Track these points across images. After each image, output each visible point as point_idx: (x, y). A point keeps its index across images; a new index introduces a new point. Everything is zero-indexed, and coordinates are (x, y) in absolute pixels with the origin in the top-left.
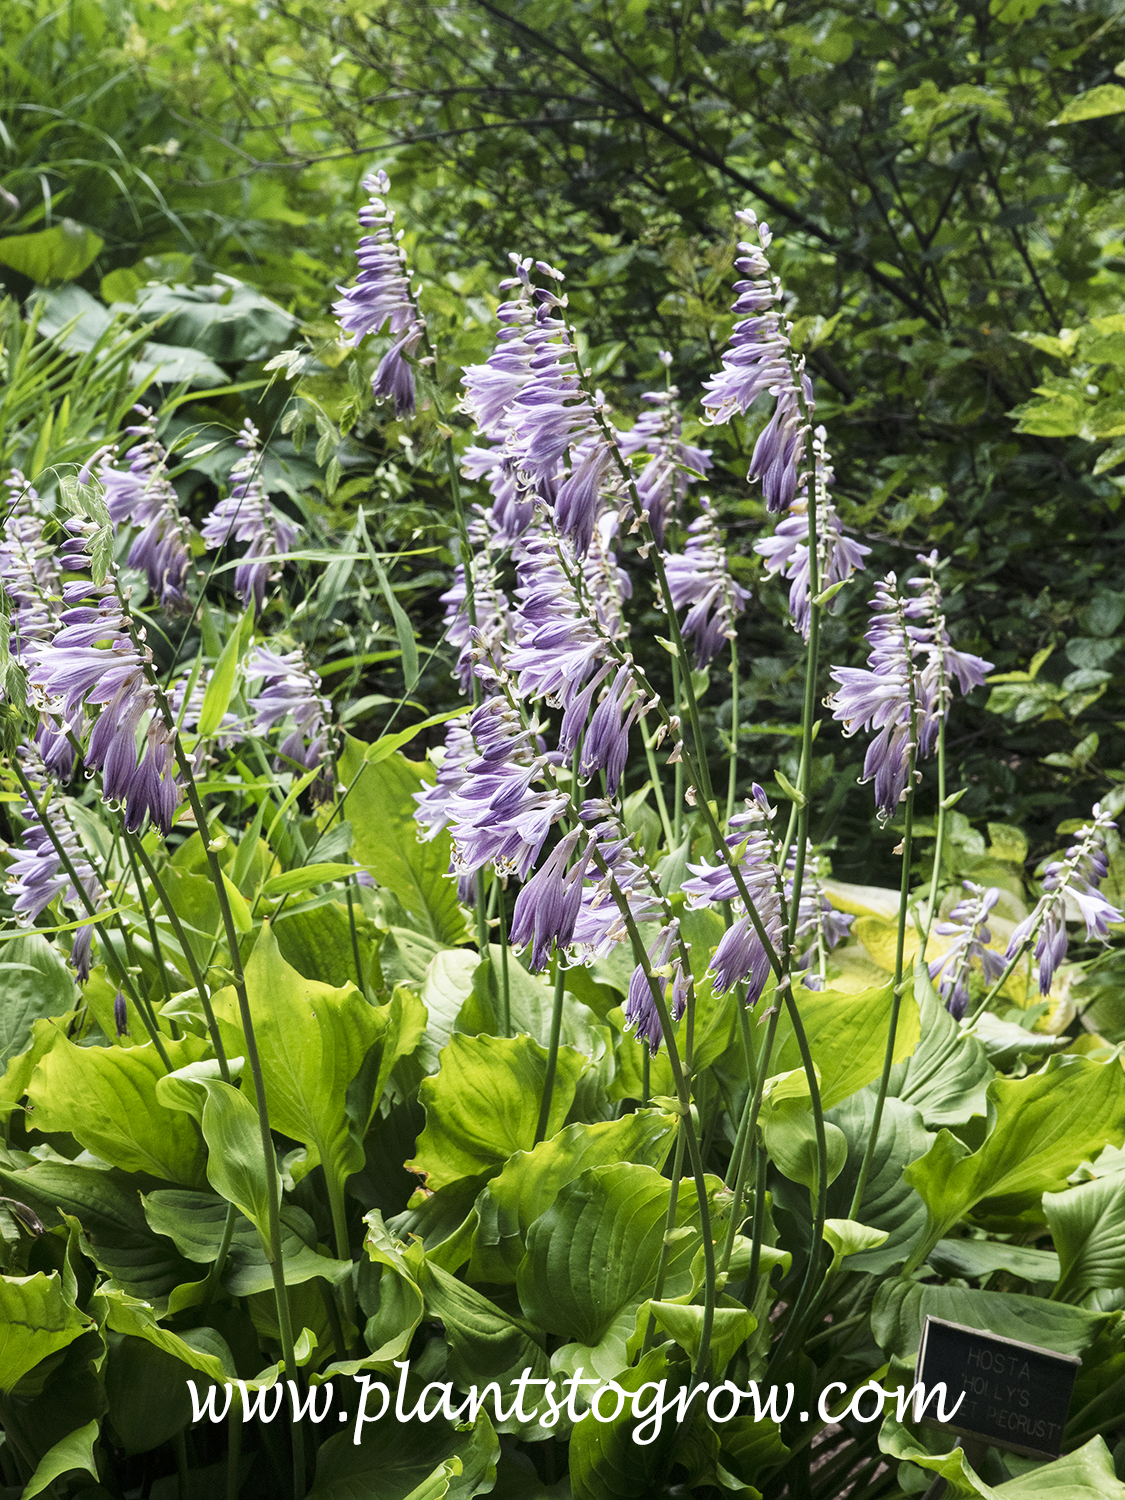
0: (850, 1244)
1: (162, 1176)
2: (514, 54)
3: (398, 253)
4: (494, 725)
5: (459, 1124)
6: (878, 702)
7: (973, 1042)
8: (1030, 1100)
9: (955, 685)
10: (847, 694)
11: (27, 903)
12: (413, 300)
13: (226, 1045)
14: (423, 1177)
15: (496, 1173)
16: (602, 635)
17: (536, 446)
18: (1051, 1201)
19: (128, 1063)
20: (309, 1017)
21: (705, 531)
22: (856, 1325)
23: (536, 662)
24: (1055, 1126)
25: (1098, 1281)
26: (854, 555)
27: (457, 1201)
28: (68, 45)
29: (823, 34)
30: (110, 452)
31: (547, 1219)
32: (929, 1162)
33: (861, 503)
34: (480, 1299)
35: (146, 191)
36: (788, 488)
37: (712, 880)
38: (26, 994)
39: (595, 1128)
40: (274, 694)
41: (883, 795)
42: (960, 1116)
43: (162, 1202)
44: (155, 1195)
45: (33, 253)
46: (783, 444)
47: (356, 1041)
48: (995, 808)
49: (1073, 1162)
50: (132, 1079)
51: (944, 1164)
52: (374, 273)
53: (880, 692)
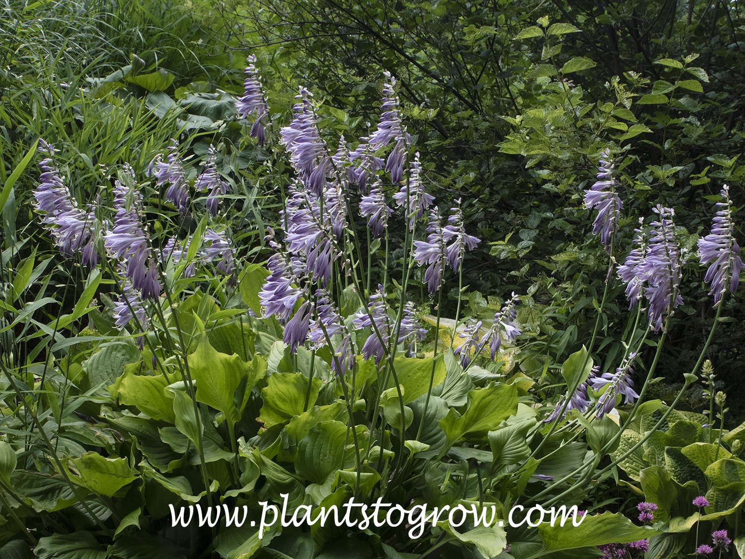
0: (416, 449)
1: (168, 421)
2: (327, 10)
3: (259, 84)
4: (276, 264)
5: (276, 405)
6: (431, 253)
7: (468, 376)
8: (483, 398)
9: (466, 247)
10: (418, 251)
11: (120, 322)
12: (265, 102)
13: (192, 375)
14: (263, 424)
15: (288, 423)
16: (321, 229)
17: (301, 158)
18: (491, 434)
19: (154, 381)
20: (220, 366)
21: (376, 187)
22: (421, 477)
23: (296, 239)
24: (492, 407)
25: (506, 462)
26: (429, 199)
27: (275, 432)
28: (167, 5)
29: (436, 6)
30: (161, 156)
31: (306, 440)
32: (447, 419)
33: (445, 177)
34: (281, 468)
35: (194, 58)
36: (399, 175)
37: (363, 319)
38: (123, 355)
39: (323, 408)
40: (214, 247)
41: (431, 288)
42: (461, 403)
43: (167, 431)
44: (164, 429)
45: (149, 81)
46: (398, 158)
47: (238, 374)
48: (493, 290)
49: (499, 421)
50: (156, 388)
51: (452, 420)
52: (250, 92)
53: (431, 250)
